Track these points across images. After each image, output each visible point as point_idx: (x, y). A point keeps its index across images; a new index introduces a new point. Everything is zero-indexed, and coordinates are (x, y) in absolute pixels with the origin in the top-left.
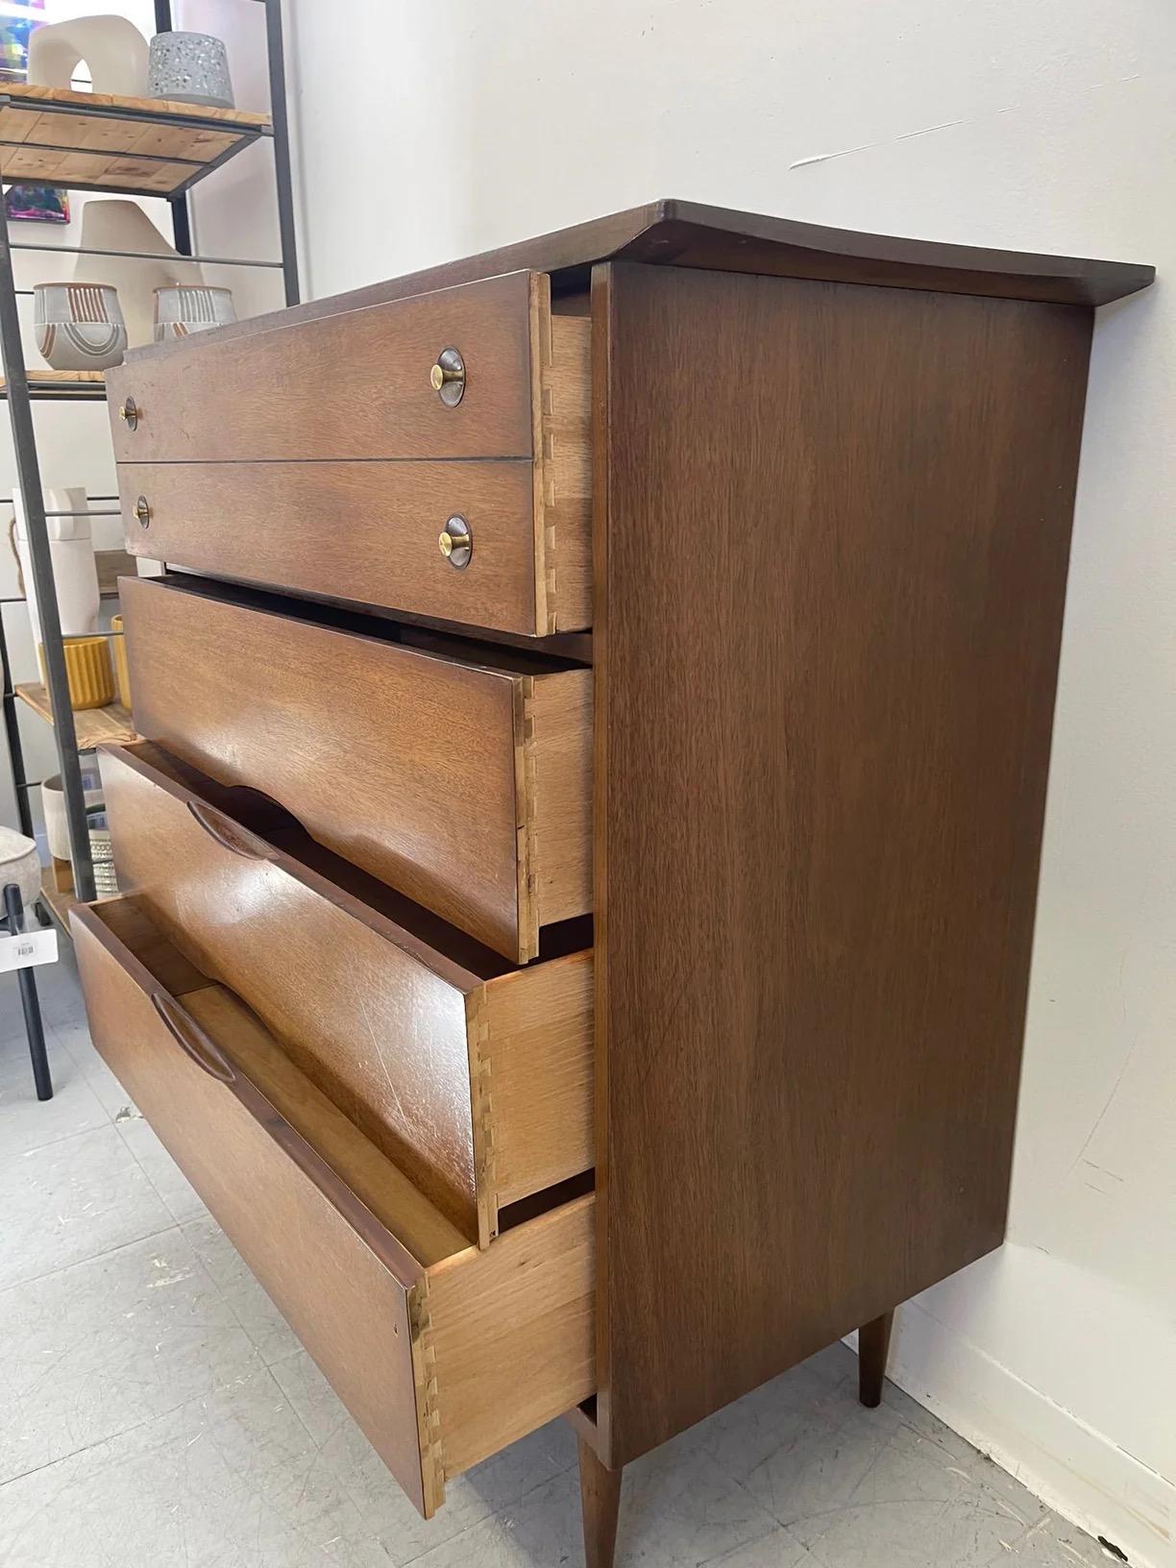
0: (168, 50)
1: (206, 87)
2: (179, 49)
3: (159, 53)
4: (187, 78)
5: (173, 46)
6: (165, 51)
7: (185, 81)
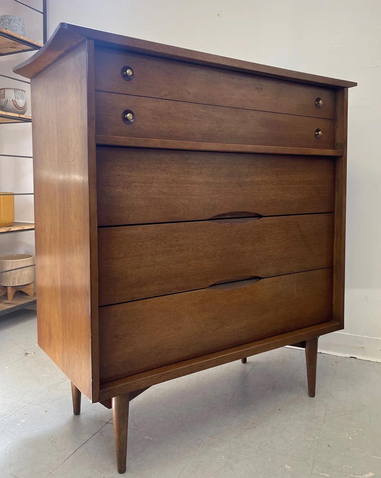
0: (11, 20)
1: (22, 33)
2: (14, 20)
3: (7, 20)
4: (17, 29)
5: (12, 19)
6: (9, 20)
7: (16, 30)
